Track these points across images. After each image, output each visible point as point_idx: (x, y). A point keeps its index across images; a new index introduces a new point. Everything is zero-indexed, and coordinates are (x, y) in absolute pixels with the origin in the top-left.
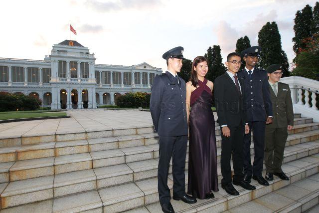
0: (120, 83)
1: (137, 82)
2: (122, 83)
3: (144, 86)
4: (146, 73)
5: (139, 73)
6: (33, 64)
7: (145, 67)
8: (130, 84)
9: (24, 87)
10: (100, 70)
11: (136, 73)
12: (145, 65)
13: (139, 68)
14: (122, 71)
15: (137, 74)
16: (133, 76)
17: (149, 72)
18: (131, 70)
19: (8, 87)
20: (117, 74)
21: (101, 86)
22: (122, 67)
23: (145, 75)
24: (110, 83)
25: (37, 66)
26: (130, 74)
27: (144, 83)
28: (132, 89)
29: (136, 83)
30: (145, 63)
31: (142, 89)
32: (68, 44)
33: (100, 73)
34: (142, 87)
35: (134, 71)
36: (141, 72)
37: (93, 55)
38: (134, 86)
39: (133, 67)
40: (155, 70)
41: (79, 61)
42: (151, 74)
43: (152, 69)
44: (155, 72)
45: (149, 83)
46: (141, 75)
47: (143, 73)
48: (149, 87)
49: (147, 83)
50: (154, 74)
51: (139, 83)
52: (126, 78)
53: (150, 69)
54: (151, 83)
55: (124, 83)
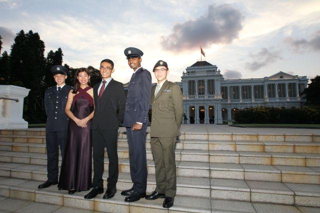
0: (250, 98)
1: (272, 95)
2: (253, 97)
3: (280, 99)
4: (284, 85)
5: (273, 85)
7: (281, 77)
8: (263, 97)
10: (228, 86)
11: (269, 86)
12: (281, 75)
15: (271, 87)
16: (266, 89)
17: (286, 83)
18: (263, 82)
20: (246, 88)
21: (229, 102)
22: (252, 81)
23: (282, 86)
24: (238, 98)
26: (262, 87)
27: (280, 96)
28: (265, 103)
29: (270, 96)
30: (281, 73)
31: (277, 103)
33: (229, 89)
34: (278, 101)
35: (267, 83)
36: (277, 83)
37: (219, 71)
38: (268, 100)
39: (266, 79)
40: (296, 80)
41: (206, 79)
42: (290, 85)
43: (291, 78)
44: (297, 82)
45: (287, 95)
46: (276, 86)
47: (279, 85)
48: (288, 100)
49: (285, 96)
50: (294, 84)
51: (274, 96)
52: (257, 92)
53: (289, 78)
54: (290, 96)
55: (256, 97)
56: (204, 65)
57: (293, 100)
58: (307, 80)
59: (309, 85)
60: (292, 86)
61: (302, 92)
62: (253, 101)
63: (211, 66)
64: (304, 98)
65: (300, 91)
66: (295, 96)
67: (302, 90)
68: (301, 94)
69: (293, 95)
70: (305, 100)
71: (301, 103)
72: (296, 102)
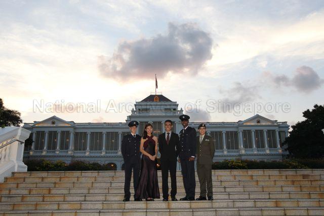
0: (222, 148)
1: (248, 145)
2: (225, 147)
3: (258, 151)
4: (262, 131)
5: (249, 132)
6: (113, 128)
7: (258, 122)
8: (237, 148)
9: (102, 157)
11: (244, 132)
12: (258, 118)
13: (249, 124)
14: (224, 130)
15: (247, 134)
16: (241, 136)
17: (265, 129)
18: (237, 127)
19: (86, 157)
20: (216, 134)
22: (223, 125)
23: (259, 133)
25: (116, 130)
26: (236, 133)
27: (258, 146)
28: (240, 155)
29: (245, 147)
30: (258, 116)
31: (255, 155)
32: (153, 101)
34: (256, 153)
35: (242, 129)
36: (253, 129)
37: (182, 110)
38: (243, 152)
39: (240, 124)
40: (275, 126)
41: (163, 120)
42: (269, 131)
43: (270, 124)
44: (277, 129)
45: (267, 146)
46: (265, 133)
47: (256, 131)
48: (268, 152)
49: (263, 146)
50: (274, 131)
51: (251, 147)
52: (230, 140)
53: (267, 124)
54: (270, 146)
55: (228, 148)
56: (160, 101)
57: (273, 152)
58: (288, 127)
59: (290, 133)
60: (271, 133)
61: (283, 142)
62: (226, 153)
63: (170, 103)
64: (286, 150)
65: (280, 141)
66: (275, 146)
67: (283, 140)
68: (282, 145)
69: (272, 145)
70: (287, 153)
71: (283, 155)
72: (277, 155)
